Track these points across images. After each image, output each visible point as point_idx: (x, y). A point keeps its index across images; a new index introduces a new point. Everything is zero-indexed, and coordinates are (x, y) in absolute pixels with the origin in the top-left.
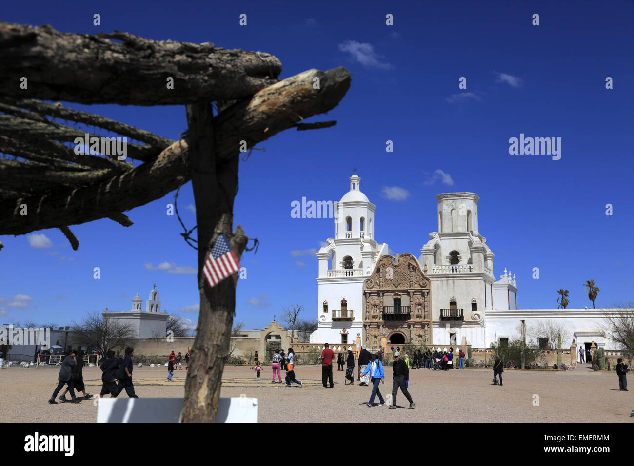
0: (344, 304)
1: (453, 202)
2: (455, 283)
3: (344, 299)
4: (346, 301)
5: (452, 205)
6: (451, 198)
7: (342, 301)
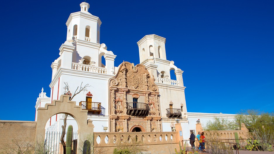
0: (89, 97)
1: (159, 42)
2: (171, 92)
3: (89, 92)
4: (91, 95)
5: (159, 44)
6: (157, 39)
7: (87, 94)
